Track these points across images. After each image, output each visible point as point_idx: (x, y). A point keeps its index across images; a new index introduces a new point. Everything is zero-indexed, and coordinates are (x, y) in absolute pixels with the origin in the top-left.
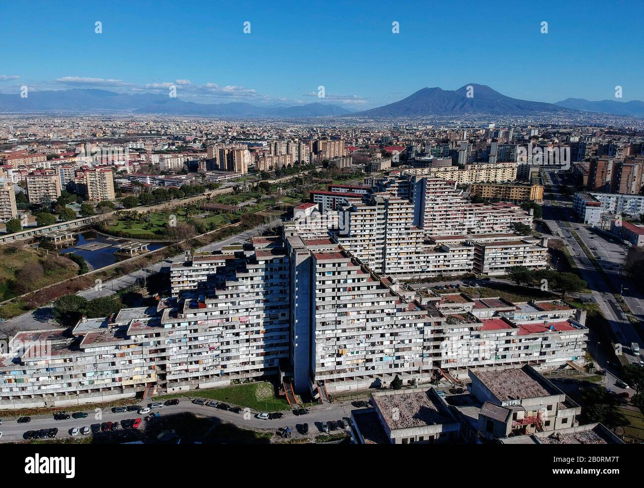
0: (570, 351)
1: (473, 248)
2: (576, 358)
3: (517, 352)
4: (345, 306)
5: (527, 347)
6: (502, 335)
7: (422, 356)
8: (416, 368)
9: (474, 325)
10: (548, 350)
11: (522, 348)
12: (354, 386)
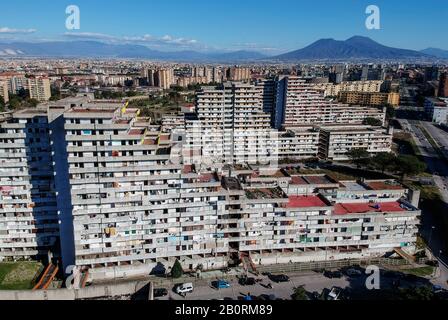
0: (398, 236)
1: (318, 134)
2: (406, 245)
3: (333, 234)
4: (112, 175)
5: (344, 230)
6: (313, 213)
7: (215, 236)
8: (208, 251)
9: (278, 201)
10: (370, 234)
11: (339, 230)
12: (131, 272)
